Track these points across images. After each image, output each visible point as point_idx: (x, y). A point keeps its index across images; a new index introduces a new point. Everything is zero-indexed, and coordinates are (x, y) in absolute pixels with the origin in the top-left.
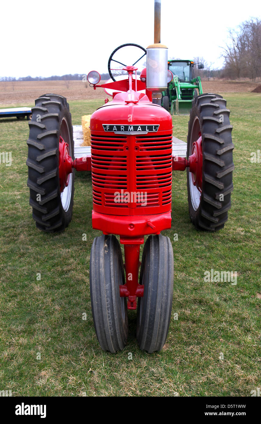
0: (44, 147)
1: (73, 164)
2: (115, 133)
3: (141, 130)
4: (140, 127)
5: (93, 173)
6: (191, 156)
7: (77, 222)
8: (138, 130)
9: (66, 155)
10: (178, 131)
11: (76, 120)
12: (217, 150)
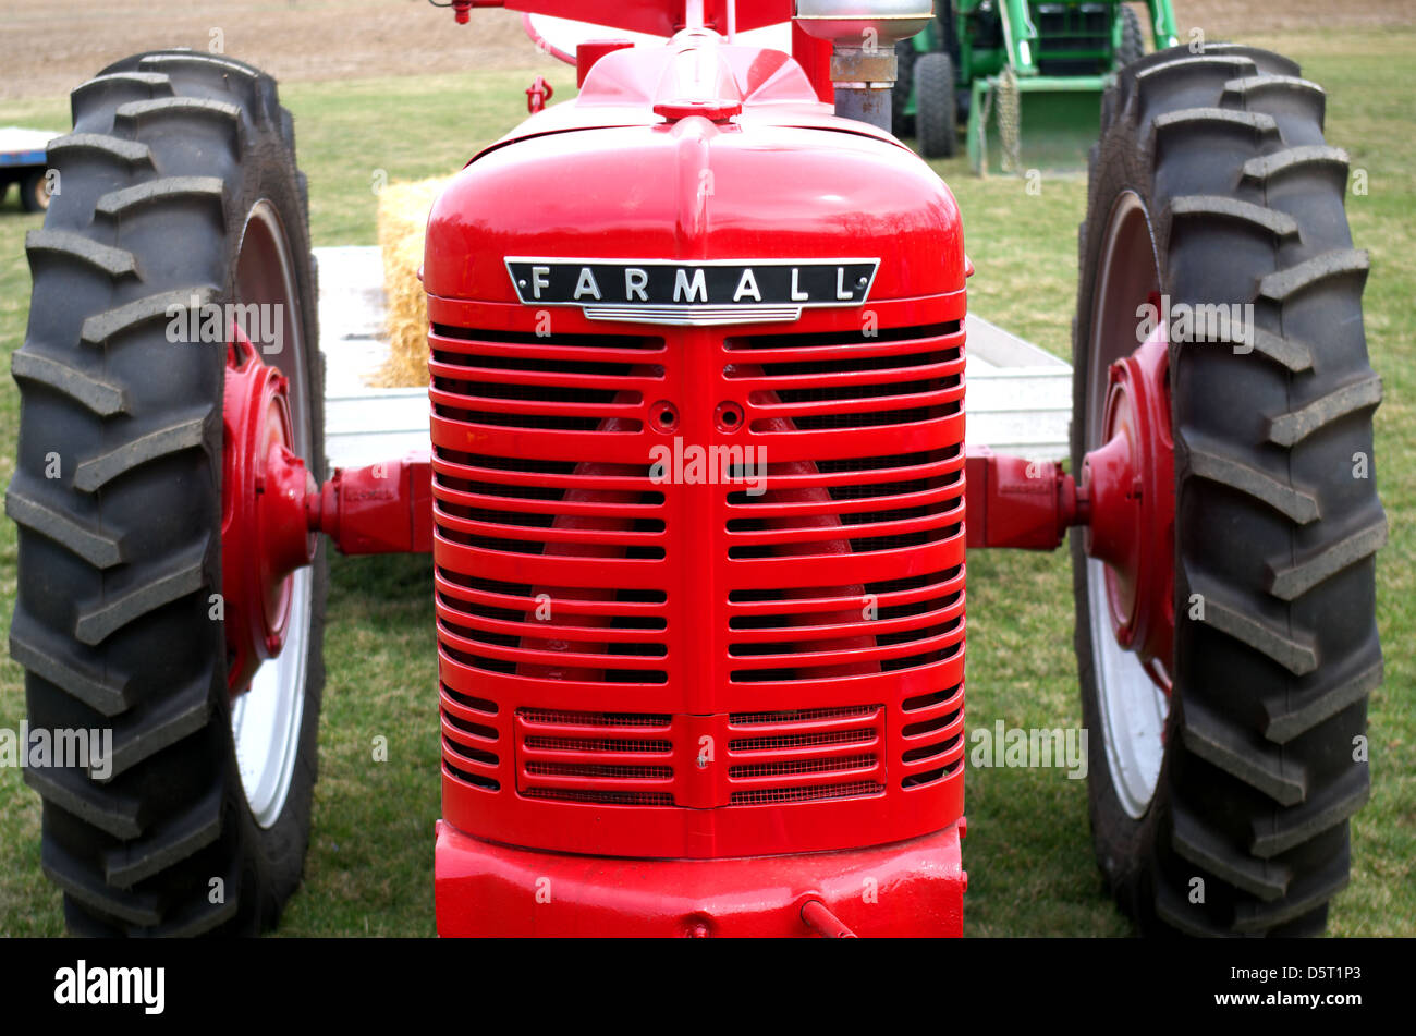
0: (125, 395)
1: (314, 507)
2: (587, 315)
3: (758, 298)
4: (748, 275)
5: (445, 573)
6: (1098, 455)
7: (338, 892)
8: (737, 298)
9: (270, 447)
10: (1018, 282)
11: (340, 212)
12: (1268, 413)
